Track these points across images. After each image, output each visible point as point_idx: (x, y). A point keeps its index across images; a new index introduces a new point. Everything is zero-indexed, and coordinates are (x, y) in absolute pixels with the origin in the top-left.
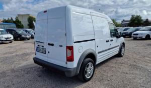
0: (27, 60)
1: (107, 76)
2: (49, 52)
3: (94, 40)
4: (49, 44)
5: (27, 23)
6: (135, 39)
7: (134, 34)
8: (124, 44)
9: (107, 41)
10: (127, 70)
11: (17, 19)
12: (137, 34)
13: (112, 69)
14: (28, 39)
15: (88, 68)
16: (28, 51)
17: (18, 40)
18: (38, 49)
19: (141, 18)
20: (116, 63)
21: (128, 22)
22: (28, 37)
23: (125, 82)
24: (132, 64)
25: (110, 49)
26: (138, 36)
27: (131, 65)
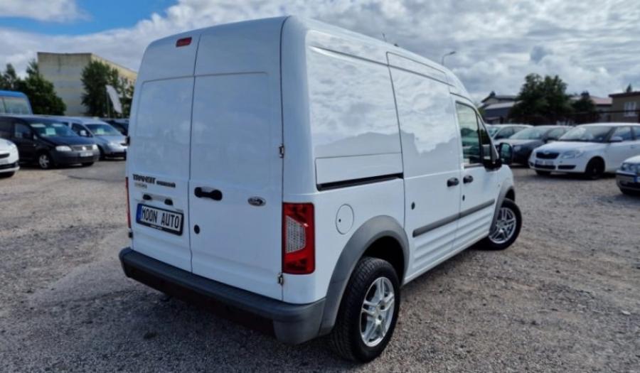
0: (85, 257)
1: (451, 336)
2: (197, 229)
3: (400, 176)
4: (200, 193)
5: (81, 90)
6: (545, 174)
7: (540, 155)
8: (511, 194)
9: (450, 184)
10: (531, 309)
11: (34, 70)
12: (553, 155)
13: (471, 306)
14: (87, 162)
15: (374, 303)
16: (87, 217)
17: (39, 167)
18: (143, 214)
19: (562, 87)
20: (481, 276)
21: (511, 104)
22: (85, 152)
23: (532, 365)
24: (547, 280)
25: (460, 216)
26: (556, 162)
27: (544, 287)
